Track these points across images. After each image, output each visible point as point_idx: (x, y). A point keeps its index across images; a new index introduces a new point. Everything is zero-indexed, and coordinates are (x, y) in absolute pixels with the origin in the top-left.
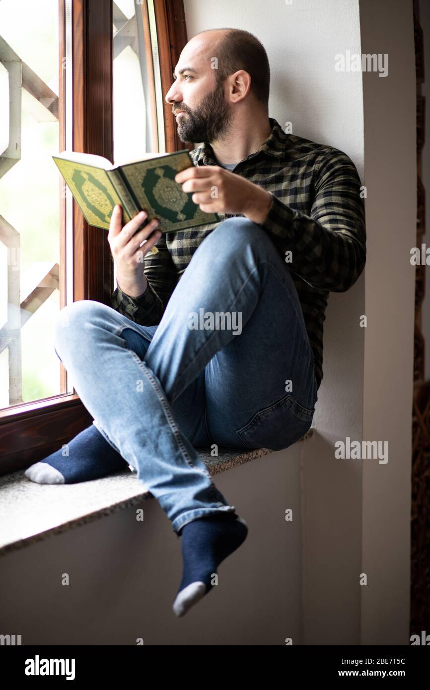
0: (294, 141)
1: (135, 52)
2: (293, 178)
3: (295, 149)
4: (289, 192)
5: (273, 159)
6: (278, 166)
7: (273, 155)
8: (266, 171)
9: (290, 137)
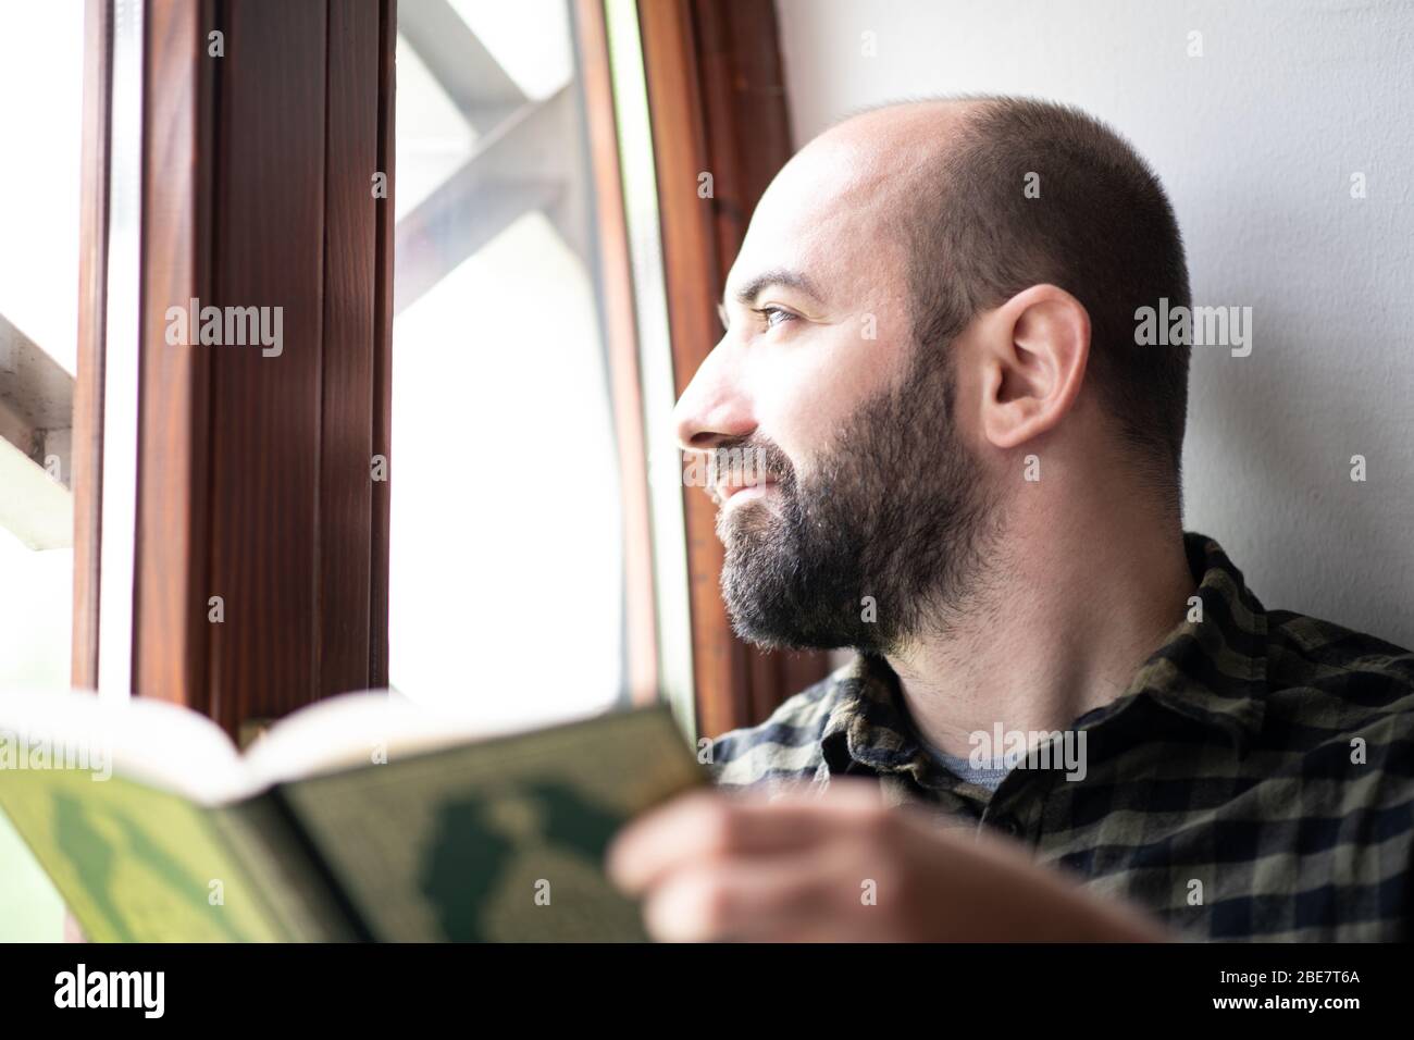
0: (1308, 646)
1: (570, 243)
2: (1313, 836)
3: (1318, 685)
4: (1289, 912)
5: (1202, 734)
6: (1232, 770)
7: (1203, 713)
8: (1166, 798)
9: (1288, 627)
